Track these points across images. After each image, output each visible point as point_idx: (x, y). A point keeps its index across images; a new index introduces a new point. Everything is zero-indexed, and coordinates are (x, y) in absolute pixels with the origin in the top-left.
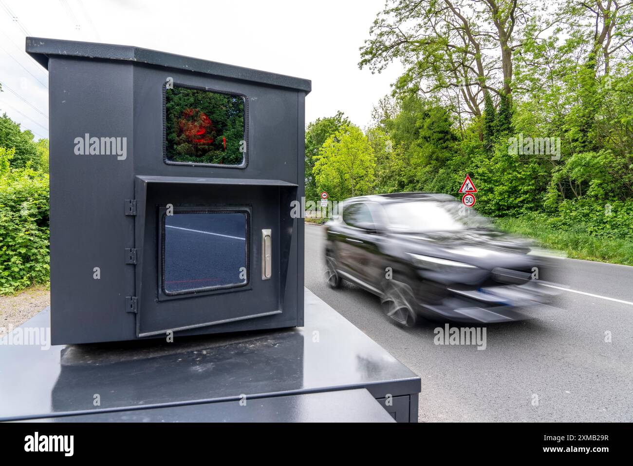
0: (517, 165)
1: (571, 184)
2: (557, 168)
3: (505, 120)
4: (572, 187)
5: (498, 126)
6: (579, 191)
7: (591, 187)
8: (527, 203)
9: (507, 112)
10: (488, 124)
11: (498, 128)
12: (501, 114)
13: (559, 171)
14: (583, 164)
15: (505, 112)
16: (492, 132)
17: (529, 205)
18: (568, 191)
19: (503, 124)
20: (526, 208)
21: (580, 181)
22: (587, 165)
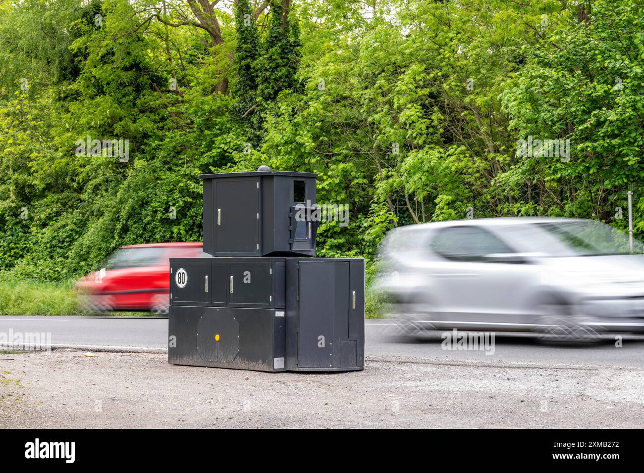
0: (313, 161)
1: (407, 200)
2: (384, 172)
3: (282, 58)
4: (409, 206)
5: (266, 70)
6: (421, 212)
7: (437, 207)
8: (332, 237)
9: (284, 41)
10: (243, 63)
11: (268, 74)
12: (271, 44)
13: (388, 177)
14: (426, 168)
15: (280, 40)
16: (252, 79)
17: (335, 241)
18: (404, 213)
19: (278, 66)
20: (331, 247)
21: (421, 196)
22: (431, 171)
